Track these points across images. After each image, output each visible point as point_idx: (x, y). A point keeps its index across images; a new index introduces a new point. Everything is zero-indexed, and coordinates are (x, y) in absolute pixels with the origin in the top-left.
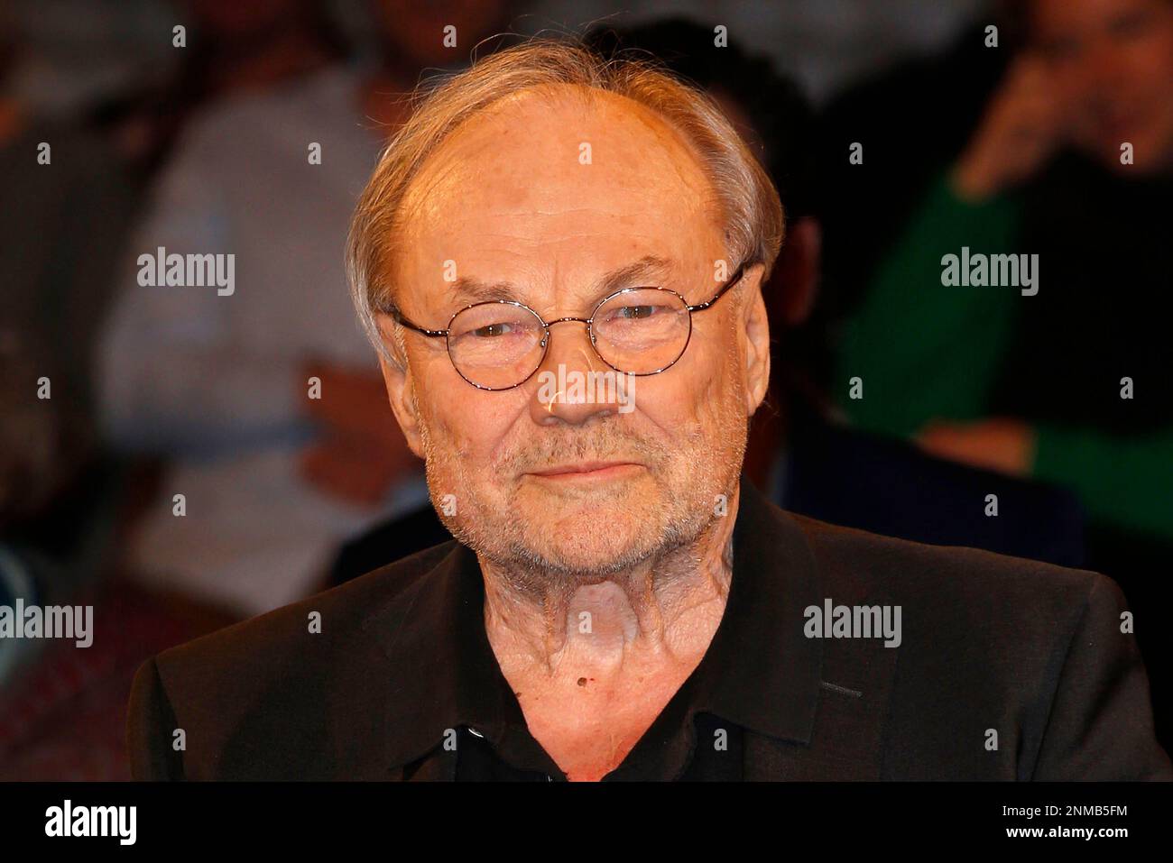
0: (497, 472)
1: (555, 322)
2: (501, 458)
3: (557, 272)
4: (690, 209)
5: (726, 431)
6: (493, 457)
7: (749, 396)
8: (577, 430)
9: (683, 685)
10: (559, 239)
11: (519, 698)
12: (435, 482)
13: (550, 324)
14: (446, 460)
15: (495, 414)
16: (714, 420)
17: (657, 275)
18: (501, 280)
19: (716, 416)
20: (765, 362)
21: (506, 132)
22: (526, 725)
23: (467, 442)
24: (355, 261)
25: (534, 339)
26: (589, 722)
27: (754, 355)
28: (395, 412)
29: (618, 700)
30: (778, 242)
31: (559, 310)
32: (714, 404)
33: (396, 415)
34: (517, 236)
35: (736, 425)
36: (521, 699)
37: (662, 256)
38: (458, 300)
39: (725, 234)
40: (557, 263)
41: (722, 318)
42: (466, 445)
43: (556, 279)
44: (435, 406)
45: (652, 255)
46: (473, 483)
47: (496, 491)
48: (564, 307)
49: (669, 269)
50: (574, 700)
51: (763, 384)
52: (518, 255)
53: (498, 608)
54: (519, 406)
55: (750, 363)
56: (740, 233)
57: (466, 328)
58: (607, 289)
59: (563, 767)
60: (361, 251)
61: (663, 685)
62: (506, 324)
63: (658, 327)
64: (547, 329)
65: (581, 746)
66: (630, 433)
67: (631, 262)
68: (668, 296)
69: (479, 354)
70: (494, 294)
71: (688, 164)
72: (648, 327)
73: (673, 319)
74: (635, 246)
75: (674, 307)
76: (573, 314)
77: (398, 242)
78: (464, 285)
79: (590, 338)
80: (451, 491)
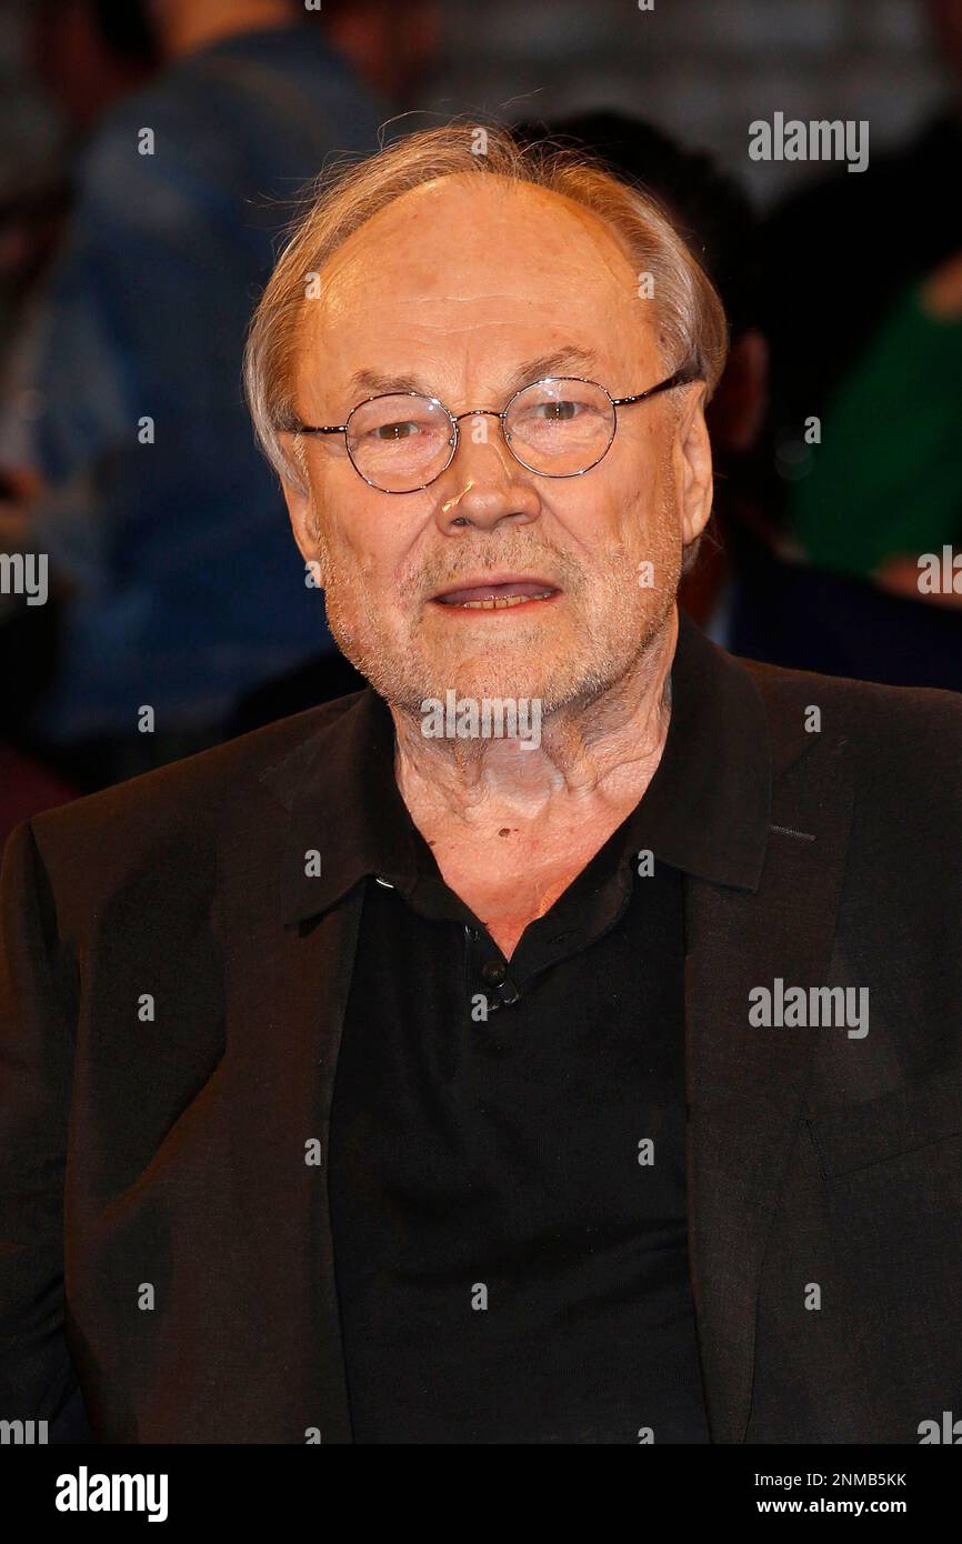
0: (402, 594)
1: (465, 415)
2: (405, 578)
3: (468, 362)
4: (617, 304)
5: (657, 552)
6: (398, 576)
7: (685, 521)
8: (487, 537)
9: (617, 831)
10: (471, 328)
11: (432, 847)
12: (336, 605)
13: (459, 419)
14: (348, 581)
15: (399, 526)
16: (643, 540)
17: (578, 367)
18: (406, 371)
19: (646, 535)
20: (706, 490)
21: (415, 217)
22: (442, 876)
23: (370, 558)
24: (255, 369)
25: (441, 438)
26: (510, 874)
27: (691, 476)
28: (298, 543)
29: (544, 851)
30: (720, 354)
31: (468, 404)
32: (644, 521)
33: (300, 547)
34: (424, 325)
35: (668, 546)
36: (434, 848)
37: (586, 348)
38: (359, 394)
39: (659, 338)
40: (468, 353)
41: (653, 426)
42: (369, 563)
43: (466, 372)
44: (335, 519)
45: (572, 345)
46: (376, 608)
47: (399, 617)
48: (474, 401)
49: (592, 362)
50: (495, 851)
51: (704, 511)
52: (424, 344)
53: (409, 756)
54: (426, 515)
55: (687, 484)
56: (677, 336)
57: (367, 425)
58: (522, 380)
59: (483, 917)
60: (259, 359)
61: (595, 831)
62: (411, 422)
63: (581, 432)
64: (457, 424)
65: (501, 896)
66: (550, 546)
67: (549, 352)
68: (592, 390)
69: (384, 458)
70: (399, 386)
71: (618, 257)
72: (567, 428)
73: (599, 421)
74: (554, 336)
75: (600, 407)
76: (485, 409)
77: (298, 343)
78: (366, 378)
79: (503, 434)
80: (352, 616)
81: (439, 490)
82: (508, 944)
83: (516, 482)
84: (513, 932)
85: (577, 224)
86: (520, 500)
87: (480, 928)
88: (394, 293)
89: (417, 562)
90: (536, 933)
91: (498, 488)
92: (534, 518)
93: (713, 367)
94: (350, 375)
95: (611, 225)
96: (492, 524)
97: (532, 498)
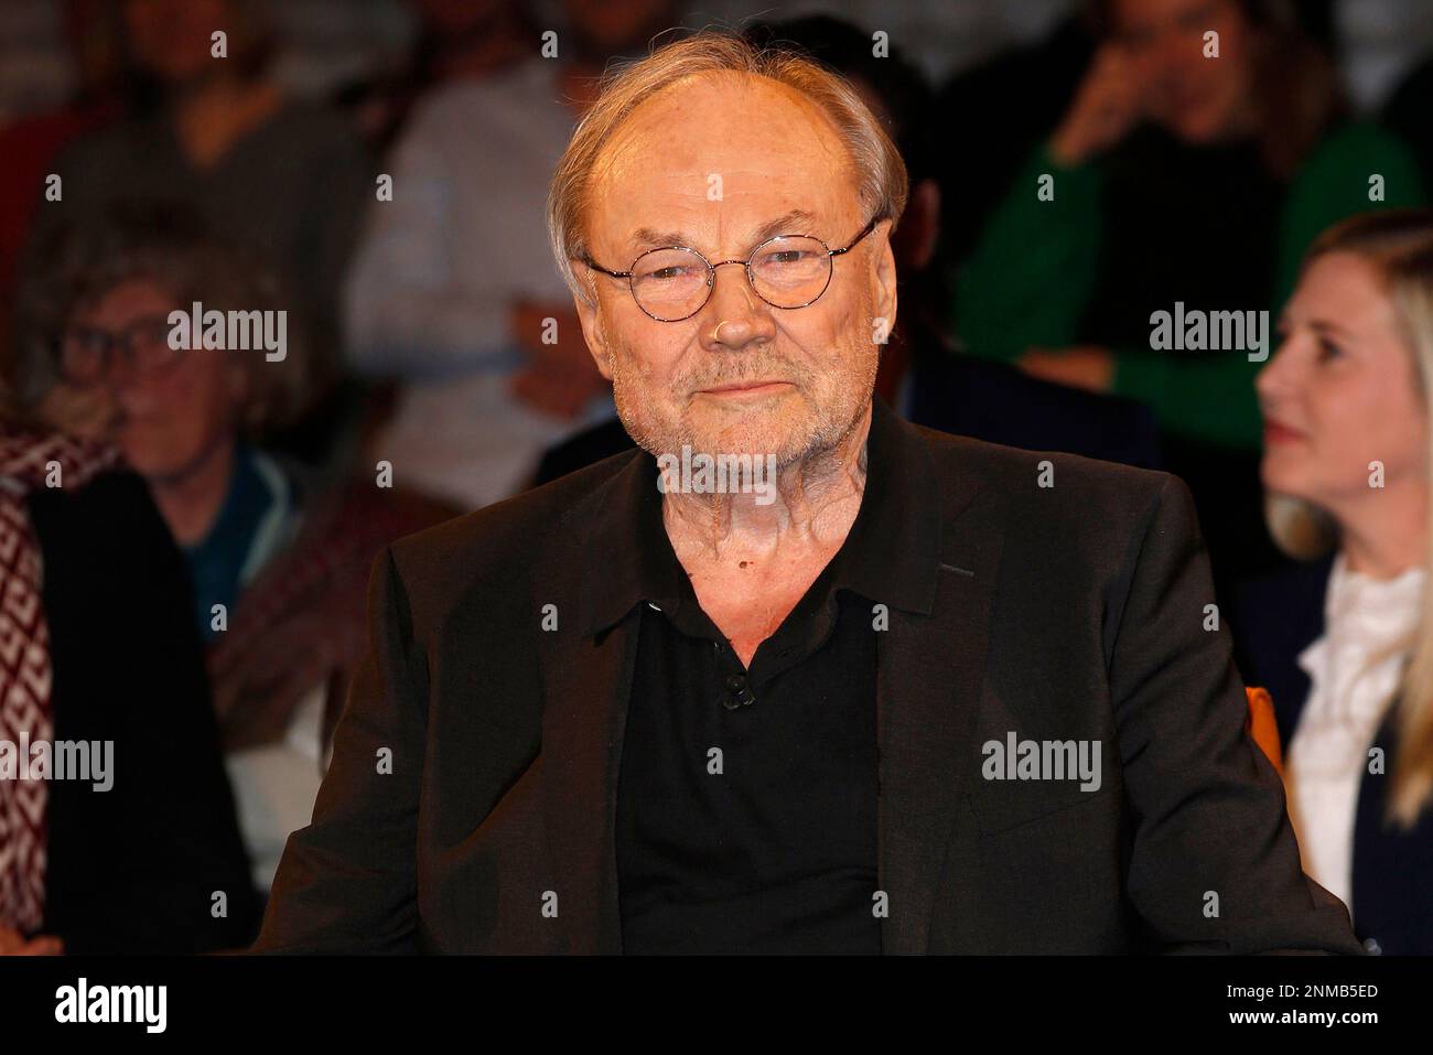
0: (673, 391)
1: (720, 264)
3: (720, 223)
5: (861, 356)
8: (738, 353)
12: (621, 400)
13: (715, 266)
14: (630, 381)
17: (803, 225)
18: (674, 230)
19: (853, 345)
20: (893, 301)
22: (697, 601)
23: (648, 366)
25: (702, 278)
26: (749, 598)
27: (883, 292)
28: (588, 344)
29: (773, 580)
30: (903, 200)
31: (722, 255)
32: (850, 334)
33: (589, 346)
34: (688, 194)
36: (692, 579)
37: (808, 210)
38: (639, 247)
39: (859, 193)
40: (720, 218)
41: (857, 261)
42: (648, 369)
43: (720, 229)
44: (621, 336)
45: (799, 209)
46: (653, 400)
47: (672, 406)
48: (727, 253)
49: (813, 221)
50: (737, 580)
51: (891, 318)
52: (689, 209)
53: (675, 504)
54: (691, 335)
55: (881, 300)
56: (872, 192)
57: (646, 270)
58: (762, 237)
59: (728, 635)
60: (559, 209)
61: (810, 566)
62: (679, 267)
63: (804, 269)
64: (713, 270)
65: (741, 617)
66: (781, 357)
67: (782, 215)
68: (812, 242)
69: (657, 292)
70: (670, 242)
71: (829, 135)
72: (796, 269)
73: (817, 262)
74: (785, 202)
75: (818, 252)
76: (734, 259)
77: (590, 200)
78: (644, 235)
79: (748, 278)
80: (634, 407)
81: (701, 318)
82: (746, 657)
83: (758, 312)
84: (751, 647)
85: (799, 112)
86: (762, 327)
87: (726, 645)
88: (665, 169)
89: (686, 369)
90: (766, 648)
91: (746, 320)
92: (769, 338)
93: (898, 209)
94: (632, 231)
95: (822, 108)
96: (741, 346)
97: (770, 325)
